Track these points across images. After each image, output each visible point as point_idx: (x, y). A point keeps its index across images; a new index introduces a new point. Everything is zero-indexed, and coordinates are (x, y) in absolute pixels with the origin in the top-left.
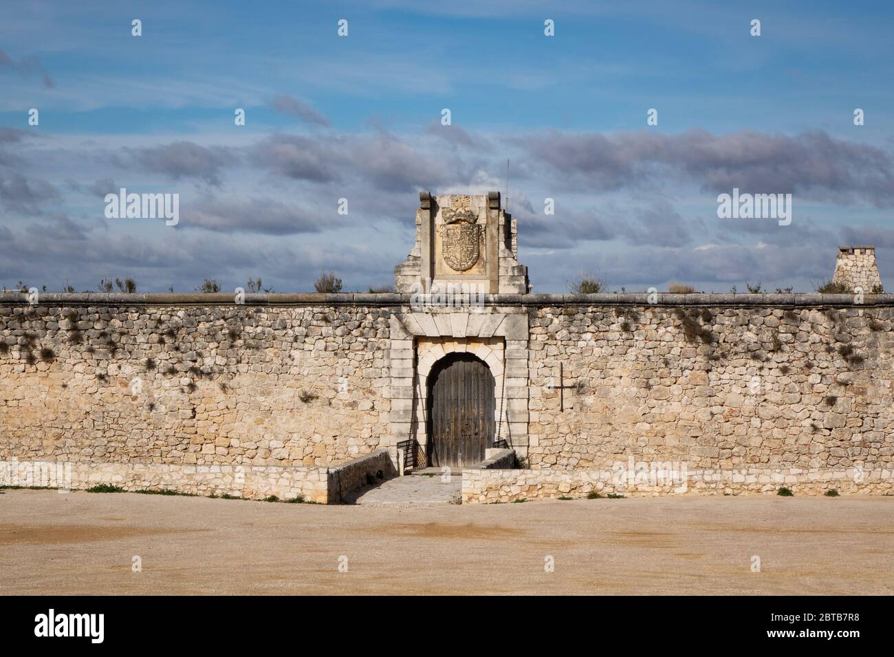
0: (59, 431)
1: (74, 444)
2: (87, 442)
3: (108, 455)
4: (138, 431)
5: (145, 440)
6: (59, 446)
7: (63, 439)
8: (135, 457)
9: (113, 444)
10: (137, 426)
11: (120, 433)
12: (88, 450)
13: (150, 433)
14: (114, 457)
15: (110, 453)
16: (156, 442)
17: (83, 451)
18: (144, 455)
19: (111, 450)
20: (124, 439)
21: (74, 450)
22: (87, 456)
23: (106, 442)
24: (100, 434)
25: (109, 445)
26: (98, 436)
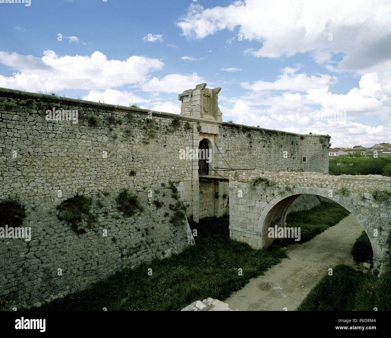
0: (74, 169)
1: (81, 175)
2: (87, 174)
3: (97, 179)
4: (111, 167)
5: (113, 171)
6: (74, 176)
7: (76, 172)
8: (109, 179)
9: (99, 174)
10: (110, 165)
11: (103, 168)
12: (89, 177)
13: (116, 168)
14: (100, 180)
15: (98, 178)
16: (118, 172)
17: (86, 178)
18: (113, 178)
19: (99, 176)
20: (104, 171)
21: (81, 178)
22: (87, 180)
23: (96, 173)
24: (94, 169)
25: (98, 174)
26: (93, 170)
